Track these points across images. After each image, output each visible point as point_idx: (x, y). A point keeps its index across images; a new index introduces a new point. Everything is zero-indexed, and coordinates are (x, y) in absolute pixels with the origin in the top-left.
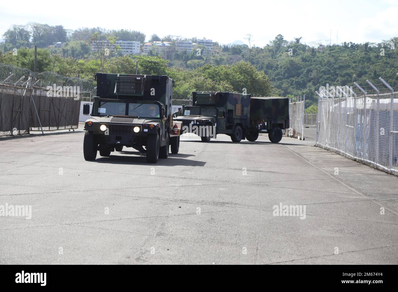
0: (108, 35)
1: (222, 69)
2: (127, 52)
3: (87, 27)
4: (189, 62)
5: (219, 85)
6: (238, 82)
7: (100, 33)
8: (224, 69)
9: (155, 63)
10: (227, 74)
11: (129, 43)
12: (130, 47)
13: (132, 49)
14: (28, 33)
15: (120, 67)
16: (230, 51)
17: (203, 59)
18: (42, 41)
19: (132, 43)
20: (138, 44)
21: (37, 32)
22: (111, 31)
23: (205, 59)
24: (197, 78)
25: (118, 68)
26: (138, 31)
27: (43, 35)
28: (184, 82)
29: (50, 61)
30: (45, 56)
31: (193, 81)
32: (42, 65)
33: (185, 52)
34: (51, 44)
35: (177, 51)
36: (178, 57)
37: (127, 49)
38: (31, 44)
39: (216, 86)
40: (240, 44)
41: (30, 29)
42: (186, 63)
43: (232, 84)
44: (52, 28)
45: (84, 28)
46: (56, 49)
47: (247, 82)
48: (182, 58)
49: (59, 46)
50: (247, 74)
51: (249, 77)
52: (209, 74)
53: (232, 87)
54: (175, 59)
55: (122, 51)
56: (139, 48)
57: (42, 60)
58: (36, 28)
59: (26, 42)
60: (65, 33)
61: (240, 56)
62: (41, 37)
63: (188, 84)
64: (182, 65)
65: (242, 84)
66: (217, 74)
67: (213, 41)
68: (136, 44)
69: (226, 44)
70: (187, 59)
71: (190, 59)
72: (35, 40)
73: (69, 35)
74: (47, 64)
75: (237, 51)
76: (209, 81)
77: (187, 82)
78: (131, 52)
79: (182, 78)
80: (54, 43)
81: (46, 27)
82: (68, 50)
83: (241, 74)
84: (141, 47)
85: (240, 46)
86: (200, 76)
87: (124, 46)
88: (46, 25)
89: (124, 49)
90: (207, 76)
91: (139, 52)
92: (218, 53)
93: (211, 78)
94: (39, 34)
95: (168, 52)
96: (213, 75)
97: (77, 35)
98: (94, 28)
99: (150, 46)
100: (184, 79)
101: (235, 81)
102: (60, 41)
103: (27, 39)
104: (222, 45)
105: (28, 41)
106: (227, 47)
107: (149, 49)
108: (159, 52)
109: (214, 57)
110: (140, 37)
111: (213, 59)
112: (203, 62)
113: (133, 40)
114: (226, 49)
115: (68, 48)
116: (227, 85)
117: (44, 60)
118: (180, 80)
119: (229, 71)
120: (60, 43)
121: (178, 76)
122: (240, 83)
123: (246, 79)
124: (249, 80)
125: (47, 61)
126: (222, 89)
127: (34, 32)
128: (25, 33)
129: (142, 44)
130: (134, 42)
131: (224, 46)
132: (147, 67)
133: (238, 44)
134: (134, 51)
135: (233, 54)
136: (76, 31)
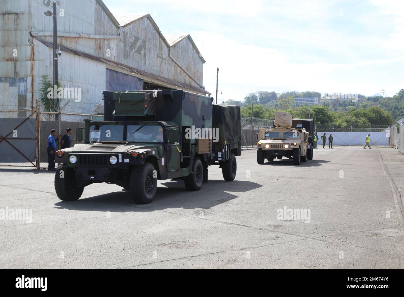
0: (300, 95)
1: (362, 110)
2: (311, 103)
3: (288, 91)
4: (347, 108)
5: (359, 119)
6: (371, 118)
7: (296, 94)
8: (363, 110)
9: (322, 109)
10: (365, 113)
11: (312, 99)
12: (312, 101)
13: (313, 102)
14: (256, 97)
15: (301, 112)
16: (372, 100)
17: (355, 105)
18: (264, 101)
19: (313, 99)
20: (317, 99)
21: (262, 96)
22: (301, 93)
23: (356, 105)
24: (347, 117)
25: (301, 113)
26: (317, 92)
27: (264, 97)
28: (339, 119)
29: (263, 111)
30: (260, 109)
31: (344, 118)
32: (259, 113)
33: (344, 102)
34: (269, 102)
35: (340, 102)
36: (340, 105)
37: (311, 102)
38: (258, 103)
39: (358, 120)
40: (378, 96)
41: (257, 95)
42: (345, 108)
43: (368, 119)
44: (269, 93)
45: (286, 92)
46: (272, 104)
47: (377, 117)
48: (343, 105)
49: (273, 102)
50: (377, 113)
51: (379, 115)
52: (354, 114)
53: (368, 121)
54: (338, 106)
55: (307, 103)
56: (318, 101)
57: (259, 111)
58: (261, 94)
59: (256, 101)
60: (276, 95)
61: (378, 103)
62: (264, 99)
63: (341, 120)
64: (342, 109)
65: (374, 119)
66: (359, 114)
67: (361, 95)
68: (316, 99)
69: (369, 96)
70: (346, 106)
71: (347, 106)
72: (260, 100)
73: (278, 96)
74: (262, 113)
75: (376, 99)
76: (354, 118)
77: (341, 119)
78: (313, 103)
79: (338, 117)
80: (270, 101)
81: (266, 93)
82: (278, 104)
83: (374, 113)
84: (319, 100)
85: (378, 97)
86: (349, 115)
87: (309, 100)
88: (266, 92)
89: (309, 102)
90: (353, 115)
91: (317, 103)
92: (364, 102)
93: (355, 116)
94: (262, 97)
95: (334, 102)
96: (356, 114)
97: (283, 96)
98: (292, 92)
99: (323, 100)
100: (339, 117)
101: (370, 118)
102: (274, 100)
103: (256, 100)
104: (367, 97)
105: (257, 101)
106: (370, 98)
107: (323, 101)
108: (329, 103)
109: (362, 104)
110: (318, 95)
111: (361, 105)
112: (355, 107)
113: (314, 97)
114: (369, 99)
115: (278, 103)
116: (365, 120)
117: (260, 111)
118: (337, 118)
119: (366, 112)
120: (274, 101)
121: (336, 116)
122: (373, 118)
123: (376, 116)
124: (378, 117)
125: (262, 111)
126: (361, 122)
127: (260, 96)
128: (255, 97)
129: (319, 99)
130: (314, 98)
131: (368, 97)
132: (317, 112)
133: (377, 96)
134: (314, 103)
135: (373, 102)
136: (282, 94)
